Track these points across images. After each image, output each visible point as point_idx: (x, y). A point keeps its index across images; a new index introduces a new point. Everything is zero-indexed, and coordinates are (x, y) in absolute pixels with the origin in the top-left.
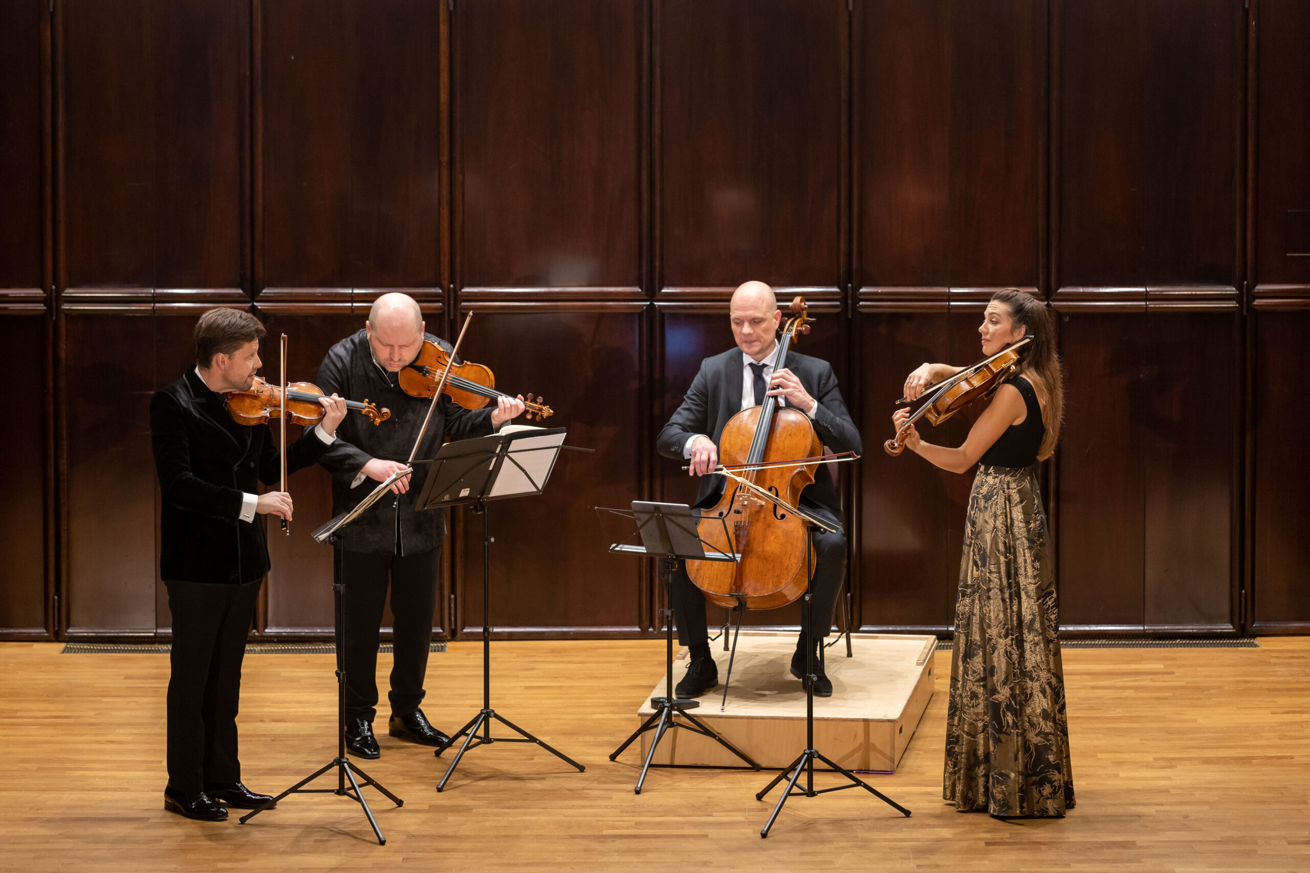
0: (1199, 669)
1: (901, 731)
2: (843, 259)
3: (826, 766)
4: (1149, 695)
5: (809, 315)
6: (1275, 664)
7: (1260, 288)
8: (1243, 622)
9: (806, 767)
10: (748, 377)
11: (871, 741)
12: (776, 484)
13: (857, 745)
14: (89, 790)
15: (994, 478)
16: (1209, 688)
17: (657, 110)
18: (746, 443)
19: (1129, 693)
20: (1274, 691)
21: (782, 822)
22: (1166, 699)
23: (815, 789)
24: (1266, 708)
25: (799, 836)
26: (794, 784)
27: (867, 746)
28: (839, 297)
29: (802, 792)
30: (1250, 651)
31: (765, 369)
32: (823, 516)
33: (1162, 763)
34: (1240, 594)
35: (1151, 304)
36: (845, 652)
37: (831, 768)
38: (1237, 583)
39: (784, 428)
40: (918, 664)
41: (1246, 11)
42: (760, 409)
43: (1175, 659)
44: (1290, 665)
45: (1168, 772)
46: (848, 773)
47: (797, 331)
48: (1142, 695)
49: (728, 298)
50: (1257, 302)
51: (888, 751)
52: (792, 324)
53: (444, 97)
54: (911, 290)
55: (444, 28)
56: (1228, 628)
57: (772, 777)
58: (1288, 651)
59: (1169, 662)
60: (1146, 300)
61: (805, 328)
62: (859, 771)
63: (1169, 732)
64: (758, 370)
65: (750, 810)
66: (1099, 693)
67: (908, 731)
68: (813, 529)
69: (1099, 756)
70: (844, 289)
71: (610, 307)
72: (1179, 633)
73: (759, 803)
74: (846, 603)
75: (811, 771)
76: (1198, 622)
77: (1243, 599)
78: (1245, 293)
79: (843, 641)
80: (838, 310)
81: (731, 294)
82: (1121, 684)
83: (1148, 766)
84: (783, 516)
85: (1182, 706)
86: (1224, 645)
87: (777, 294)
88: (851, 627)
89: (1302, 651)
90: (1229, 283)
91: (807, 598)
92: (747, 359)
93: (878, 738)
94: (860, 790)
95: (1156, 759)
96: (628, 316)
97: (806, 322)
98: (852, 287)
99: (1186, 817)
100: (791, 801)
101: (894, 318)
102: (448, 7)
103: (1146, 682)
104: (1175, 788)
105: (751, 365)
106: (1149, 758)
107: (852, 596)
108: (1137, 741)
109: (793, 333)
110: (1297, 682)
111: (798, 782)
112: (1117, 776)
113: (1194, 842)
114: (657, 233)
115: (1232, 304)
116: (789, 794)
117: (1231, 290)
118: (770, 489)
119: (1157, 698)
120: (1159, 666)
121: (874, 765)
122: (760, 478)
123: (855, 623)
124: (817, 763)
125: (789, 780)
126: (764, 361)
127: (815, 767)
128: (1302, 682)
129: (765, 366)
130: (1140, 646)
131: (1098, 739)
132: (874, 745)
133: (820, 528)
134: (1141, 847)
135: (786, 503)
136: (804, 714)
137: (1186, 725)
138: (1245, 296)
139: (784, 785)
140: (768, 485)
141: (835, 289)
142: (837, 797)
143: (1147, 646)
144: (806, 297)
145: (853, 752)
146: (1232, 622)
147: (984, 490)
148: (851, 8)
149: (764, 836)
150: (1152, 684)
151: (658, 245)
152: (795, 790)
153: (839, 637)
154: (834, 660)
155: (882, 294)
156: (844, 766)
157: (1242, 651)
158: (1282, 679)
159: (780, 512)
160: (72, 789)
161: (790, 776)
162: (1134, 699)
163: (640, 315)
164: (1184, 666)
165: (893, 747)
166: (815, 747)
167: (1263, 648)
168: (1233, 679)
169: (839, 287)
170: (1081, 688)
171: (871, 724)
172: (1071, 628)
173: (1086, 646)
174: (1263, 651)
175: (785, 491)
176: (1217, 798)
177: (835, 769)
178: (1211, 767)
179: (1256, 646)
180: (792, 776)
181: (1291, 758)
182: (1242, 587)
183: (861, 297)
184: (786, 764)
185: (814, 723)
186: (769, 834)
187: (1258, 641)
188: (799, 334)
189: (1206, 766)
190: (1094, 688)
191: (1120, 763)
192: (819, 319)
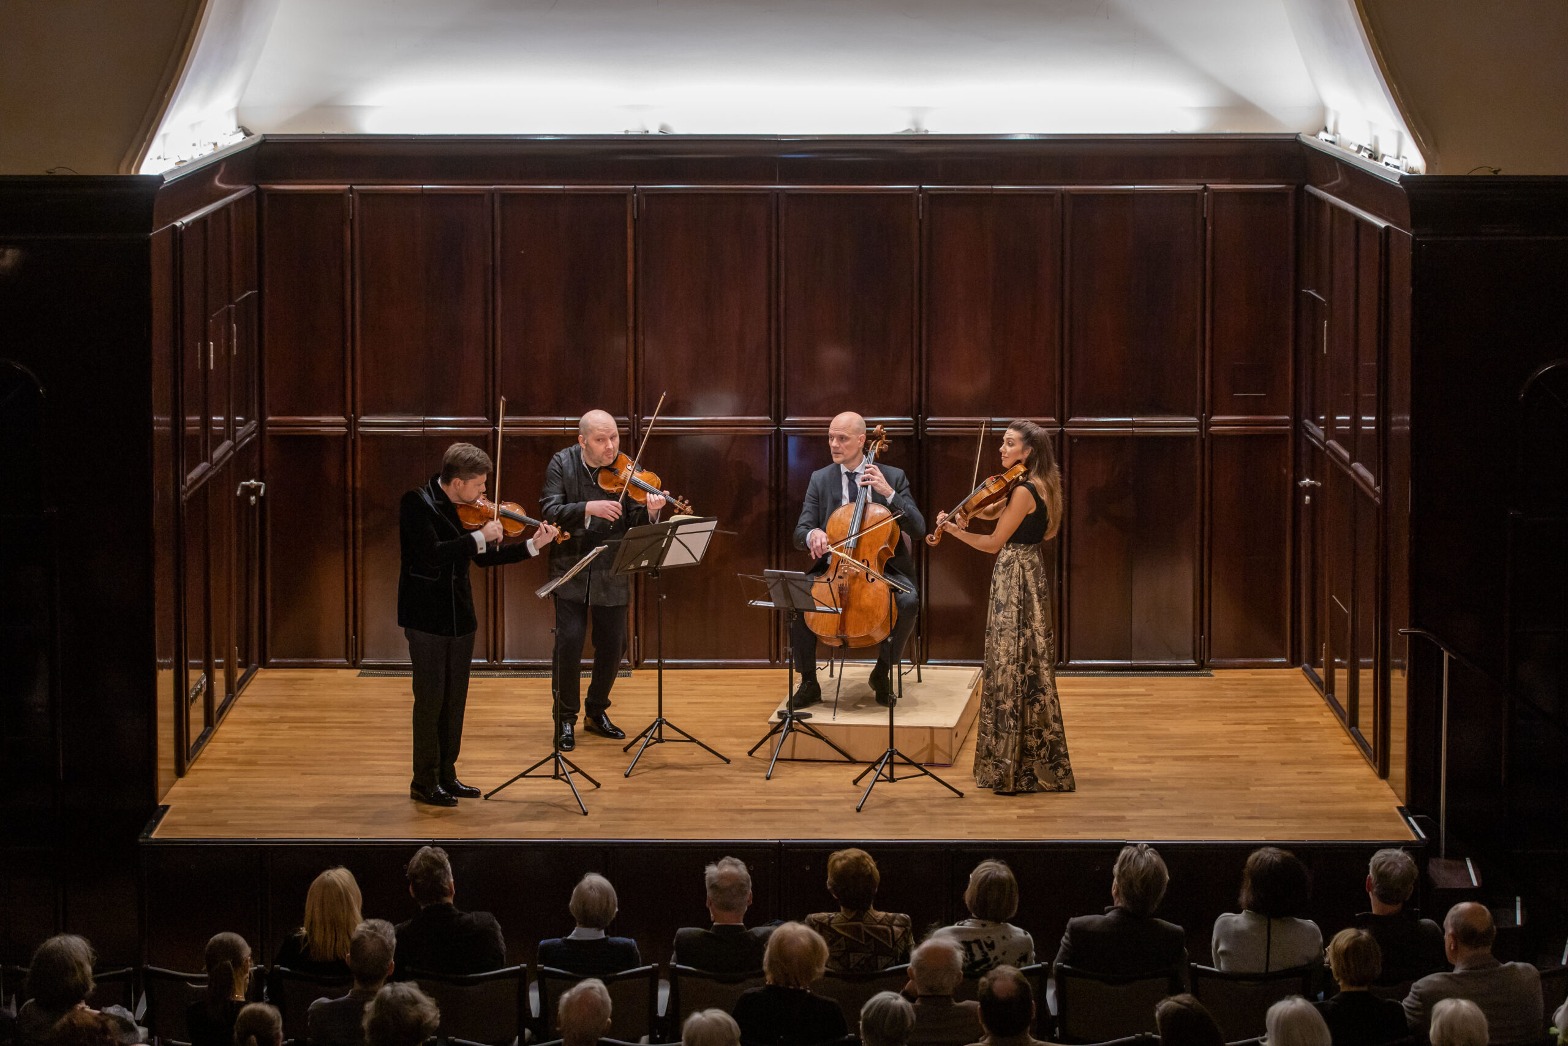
0: (1171, 692)
1: (956, 735)
2: (915, 396)
3: (903, 760)
4: (1135, 710)
5: (888, 438)
6: (1226, 689)
7: (1215, 418)
8: (1202, 659)
9: (888, 761)
10: (845, 481)
11: (935, 743)
12: (867, 557)
13: (925, 745)
14: (377, 775)
15: (1012, 551)
16: (1177, 706)
17: (782, 289)
18: (845, 529)
19: (1121, 709)
20: (1224, 708)
21: (871, 801)
22: (1147, 713)
23: (895, 777)
24: (1219, 721)
25: (884, 810)
26: (880, 773)
27: (932, 747)
28: (912, 424)
29: (885, 779)
30: (1207, 680)
31: (857, 476)
32: (901, 581)
33: (1144, 760)
34: (1200, 638)
35: (1136, 430)
36: (917, 679)
37: (906, 762)
38: (1198, 631)
39: (872, 518)
40: (969, 688)
41: (1205, 220)
42: (854, 504)
43: (1153, 685)
44: (1236, 689)
45: (1148, 767)
46: (918, 766)
47: (879, 449)
48: (1130, 710)
49: (827, 425)
50: (1213, 429)
51: (947, 750)
52: (875, 444)
53: (630, 280)
54: (964, 419)
55: (630, 232)
56: (1191, 662)
57: (864, 768)
58: (1235, 680)
59: (1149, 687)
60: (1132, 427)
61: (885, 447)
62: (927, 765)
63: (1150, 737)
64: (852, 476)
65: (848, 792)
66: (1099, 709)
67: (961, 736)
68: (894, 590)
69: (1099, 754)
70: (916, 419)
71: (748, 431)
72: (1156, 666)
73: (854, 787)
74: (917, 645)
75: (892, 764)
76: (1169, 658)
77: (1202, 642)
78: (1204, 423)
79: (915, 671)
80: (912, 433)
81: (830, 422)
82: (1114, 703)
83: (1134, 762)
84: (873, 580)
85: (1158, 719)
86: (1189, 675)
87: (866, 422)
88: (920, 660)
89: (1245, 679)
90: (1192, 415)
91: (889, 640)
92: (844, 469)
93: (941, 741)
94: (927, 778)
95: (1140, 757)
96: (760, 438)
97: (885, 443)
98: (922, 417)
99: (1161, 799)
100: (878, 785)
101: (946, 440)
102: (633, 216)
103: (1133, 701)
104: (1153, 778)
105: (847, 473)
106: (1135, 756)
107: (921, 638)
108: (1126, 743)
109: (876, 451)
110: (1241, 702)
111: (883, 772)
112: (1112, 768)
113: (1167, 817)
114: (782, 378)
115: (1195, 430)
116: (876, 780)
117: (1194, 420)
118: (863, 561)
119: (1141, 713)
120: (1142, 690)
121: (937, 760)
122: (855, 554)
123: (924, 657)
124: (897, 759)
125: (876, 770)
126: (857, 470)
127: (895, 761)
128: (1245, 702)
129: (856, 473)
130: (1129, 675)
131: (1098, 742)
132: (937, 745)
133: (899, 589)
134: (1129, 820)
135: (875, 571)
136: (887, 723)
137: (1161, 732)
138: (1204, 424)
139: (873, 774)
140: (861, 558)
141: (910, 419)
142: (911, 783)
143: (1133, 675)
144: (885, 424)
145: (923, 750)
146: (1194, 659)
147: (1004, 560)
148: (921, 218)
149: (858, 810)
150: (1136, 702)
151: (783, 387)
152: (881, 777)
153: (912, 668)
154: (909, 684)
155: (943, 422)
156: (914, 760)
157: (1200, 680)
158: (1230, 700)
159: (871, 577)
160: (364, 774)
161: (877, 767)
162: (1124, 713)
163: (770, 436)
164: (1160, 690)
165: (951, 747)
166: (895, 747)
167: (1217, 677)
168: (1195, 699)
169: (912, 417)
170: (1085, 706)
171: (935, 730)
172: (1078, 662)
173: (1089, 675)
174: (1217, 679)
175: (874, 563)
176: (1184, 785)
177: (909, 763)
178: (1179, 763)
179: (1212, 676)
180: (878, 767)
181: (1237, 756)
182: (1202, 633)
183: (928, 424)
184: (875, 759)
185: (895, 730)
186: (862, 809)
187: (1213, 672)
188: (881, 451)
189: (1175, 763)
190: (1095, 705)
191: (1114, 760)
192: (895, 439)
